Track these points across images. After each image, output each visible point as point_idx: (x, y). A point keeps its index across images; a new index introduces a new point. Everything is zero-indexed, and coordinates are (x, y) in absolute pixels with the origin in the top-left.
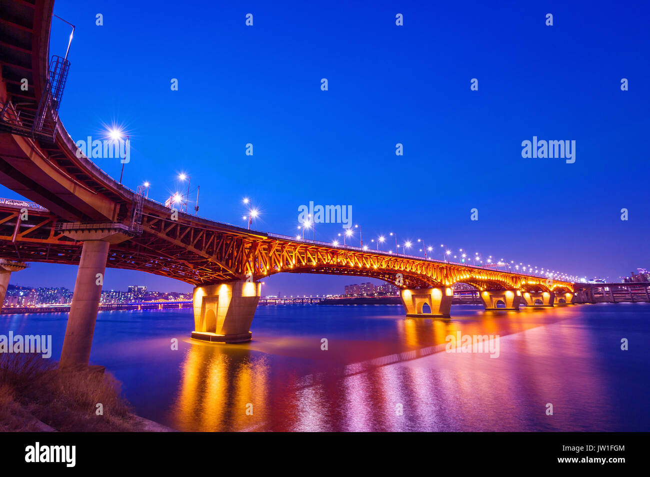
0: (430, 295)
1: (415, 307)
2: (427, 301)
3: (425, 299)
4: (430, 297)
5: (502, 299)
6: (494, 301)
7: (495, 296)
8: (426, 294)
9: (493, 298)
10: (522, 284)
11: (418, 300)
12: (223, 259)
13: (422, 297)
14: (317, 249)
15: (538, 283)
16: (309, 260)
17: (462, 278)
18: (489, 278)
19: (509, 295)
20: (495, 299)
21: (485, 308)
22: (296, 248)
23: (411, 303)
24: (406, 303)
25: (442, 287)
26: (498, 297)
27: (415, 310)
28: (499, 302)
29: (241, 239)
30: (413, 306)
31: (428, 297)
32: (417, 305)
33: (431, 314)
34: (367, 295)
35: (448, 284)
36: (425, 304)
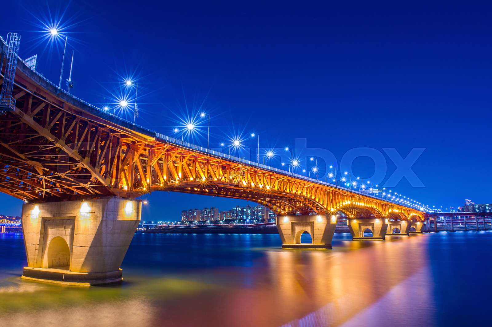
0: (313, 223)
1: (293, 237)
2: (308, 229)
3: (306, 228)
4: (312, 225)
5: (370, 228)
6: (362, 229)
7: (364, 225)
8: (308, 221)
9: (362, 227)
10: (389, 212)
11: (298, 229)
12: (97, 164)
13: (303, 225)
14: (208, 160)
15: (400, 211)
16: (198, 175)
17: (344, 204)
18: (365, 205)
19: (377, 223)
20: (363, 228)
21: (352, 237)
22: (184, 158)
23: (290, 232)
24: (284, 232)
25: (327, 214)
26: (367, 226)
27: (293, 239)
28: (367, 231)
29: (118, 139)
30: (291, 236)
31: (309, 225)
32: (296, 234)
33: (312, 244)
34: (211, 222)
35: (332, 210)
36: (306, 232)
